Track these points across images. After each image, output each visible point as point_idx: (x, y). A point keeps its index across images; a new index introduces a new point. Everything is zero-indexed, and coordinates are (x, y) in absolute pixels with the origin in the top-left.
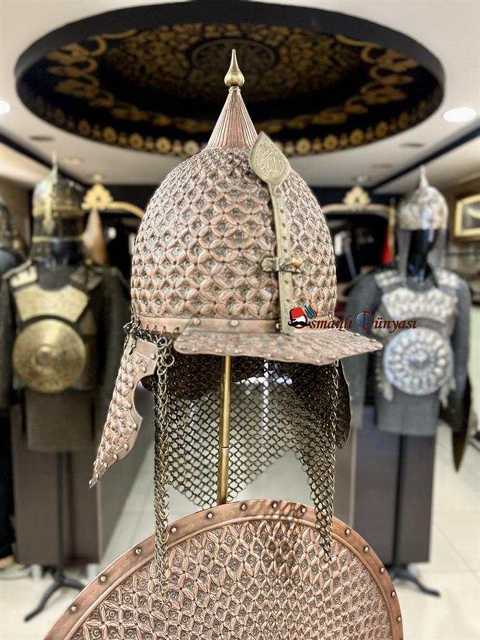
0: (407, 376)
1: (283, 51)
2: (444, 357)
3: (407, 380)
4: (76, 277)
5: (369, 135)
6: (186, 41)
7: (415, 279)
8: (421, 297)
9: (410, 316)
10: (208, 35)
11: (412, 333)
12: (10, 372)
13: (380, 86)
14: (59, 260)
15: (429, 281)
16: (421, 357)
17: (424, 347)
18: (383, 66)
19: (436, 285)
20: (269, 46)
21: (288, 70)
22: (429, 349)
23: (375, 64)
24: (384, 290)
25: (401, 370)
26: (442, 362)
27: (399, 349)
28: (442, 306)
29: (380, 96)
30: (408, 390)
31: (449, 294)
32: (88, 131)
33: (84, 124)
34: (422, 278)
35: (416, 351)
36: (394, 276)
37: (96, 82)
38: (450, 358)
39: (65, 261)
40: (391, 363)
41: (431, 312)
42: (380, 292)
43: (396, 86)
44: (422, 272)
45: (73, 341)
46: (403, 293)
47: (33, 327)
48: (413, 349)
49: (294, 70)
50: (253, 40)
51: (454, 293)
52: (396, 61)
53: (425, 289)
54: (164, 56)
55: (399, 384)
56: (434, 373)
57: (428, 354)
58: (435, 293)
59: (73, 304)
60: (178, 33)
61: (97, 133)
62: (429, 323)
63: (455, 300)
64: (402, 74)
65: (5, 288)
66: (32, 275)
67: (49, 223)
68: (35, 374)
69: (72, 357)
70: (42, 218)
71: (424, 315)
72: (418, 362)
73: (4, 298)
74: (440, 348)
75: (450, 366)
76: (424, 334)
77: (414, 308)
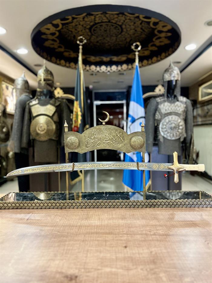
1: (124, 27)
2: (181, 126)
4: (51, 102)
5: (159, 59)
6: (89, 24)
8: (173, 105)
9: (169, 111)
10: (97, 22)
11: (170, 117)
12: (29, 134)
13: (160, 38)
14: (46, 97)
16: (173, 125)
17: (174, 122)
18: (159, 29)
19: (178, 101)
20: (118, 25)
21: (126, 34)
22: (176, 123)
23: (156, 29)
24: (159, 103)
25: (166, 131)
26: (181, 127)
27: (165, 123)
28: (180, 108)
29: (160, 42)
30: (169, 138)
31: (183, 103)
32: (55, 61)
33: (54, 59)
35: (171, 124)
36: (162, 98)
37: (58, 41)
38: (184, 126)
39: (48, 97)
43: (166, 37)
44: (173, 96)
45: (51, 122)
46: (166, 104)
47: (37, 118)
48: (170, 123)
49: (128, 34)
50: (112, 23)
51: (185, 103)
52: (163, 26)
54: (82, 31)
55: (165, 136)
56: (178, 132)
57: (176, 125)
58: (177, 103)
59: (51, 110)
60: (86, 22)
61: (58, 62)
62: (176, 114)
63: (185, 106)
64: (167, 32)
65: (27, 107)
66: (37, 102)
67: (43, 82)
68: (38, 134)
69: (50, 128)
70: (41, 80)
71: (174, 111)
72: (172, 127)
73: (27, 110)
74: (180, 122)
75: (184, 129)
76: (174, 118)
77: (170, 109)
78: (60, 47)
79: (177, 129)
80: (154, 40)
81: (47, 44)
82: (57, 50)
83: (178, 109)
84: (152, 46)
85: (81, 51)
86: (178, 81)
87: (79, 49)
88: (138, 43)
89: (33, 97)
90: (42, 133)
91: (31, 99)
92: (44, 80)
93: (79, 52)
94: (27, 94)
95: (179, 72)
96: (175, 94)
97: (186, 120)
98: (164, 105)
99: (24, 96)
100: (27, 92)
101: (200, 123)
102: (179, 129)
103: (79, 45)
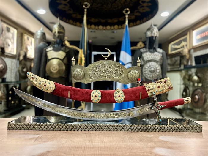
0: (149, 75)
2: (159, 70)
3: (149, 76)
4: (62, 49)
7: (151, 50)
8: (152, 54)
9: (150, 59)
11: (151, 63)
13: (143, 6)
14: (59, 45)
15: (155, 51)
16: (153, 69)
17: (153, 67)
19: (156, 51)
22: (155, 67)
25: (147, 73)
26: (158, 71)
27: (147, 68)
28: (158, 57)
29: (143, 10)
32: (65, 20)
33: (64, 18)
34: (153, 50)
35: (151, 68)
36: (145, 49)
38: (160, 70)
39: (60, 45)
40: (144, 71)
41: (155, 58)
42: (141, 53)
43: (147, 6)
45: (62, 64)
46: (148, 53)
47: (52, 61)
48: (150, 67)
53: (154, 52)
55: (147, 77)
56: (156, 74)
58: (156, 53)
59: (62, 55)
61: (67, 21)
62: (155, 61)
63: (161, 55)
64: (148, 2)
65: (44, 52)
66: (52, 48)
67: (57, 34)
68: (51, 72)
69: (61, 68)
70: (55, 33)
71: (153, 59)
72: (151, 71)
73: (44, 54)
74: (158, 67)
75: (161, 72)
76: (153, 64)
77: (150, 57)
78: (69, 10)
79: (155, 72)
80: (139, 8)
81: (60, 7)
82: (67, 12)
83: (156, 57)
84: (137, 12)
85: (85, 13)
86: (157, 38)
87: (84, 11)
88: (128, 9)
89: (49, 45)
90: (55, 72)
91: (47, 46)
92: (58, 32)
93: (84, 14)
94: (44, 43)
95: (158, 31)
96: (154, 46)
97: (162, 66)
98: (146, 54)
99: (41, 44)
100: (44, 41)
101: (169, 70)
102: (157, 72)
103: (84, 8)
